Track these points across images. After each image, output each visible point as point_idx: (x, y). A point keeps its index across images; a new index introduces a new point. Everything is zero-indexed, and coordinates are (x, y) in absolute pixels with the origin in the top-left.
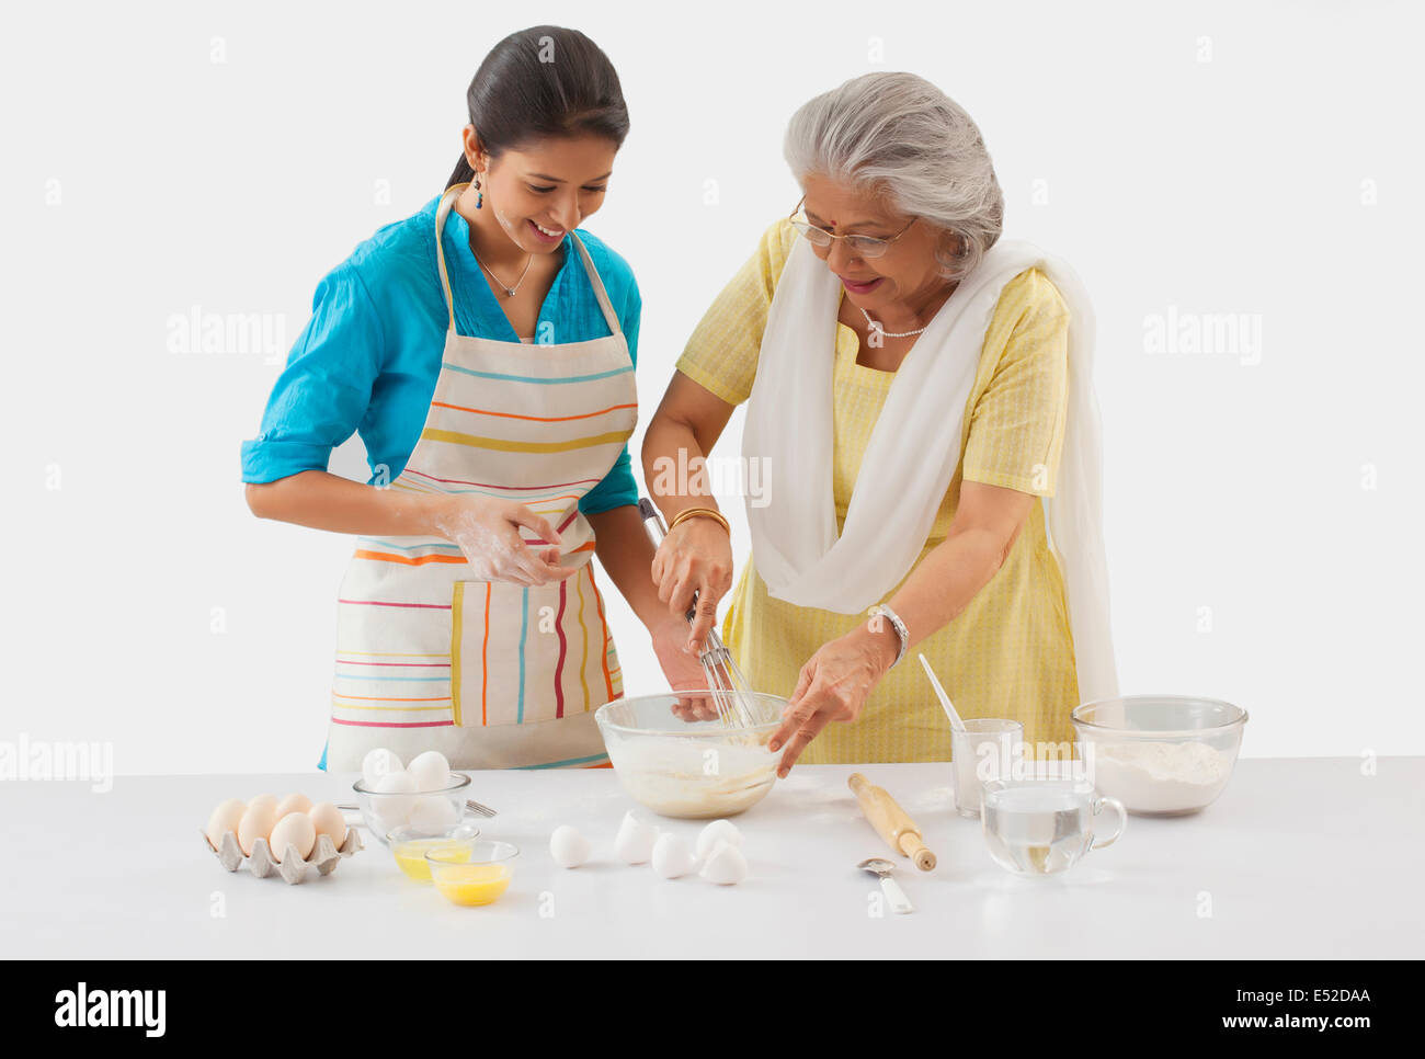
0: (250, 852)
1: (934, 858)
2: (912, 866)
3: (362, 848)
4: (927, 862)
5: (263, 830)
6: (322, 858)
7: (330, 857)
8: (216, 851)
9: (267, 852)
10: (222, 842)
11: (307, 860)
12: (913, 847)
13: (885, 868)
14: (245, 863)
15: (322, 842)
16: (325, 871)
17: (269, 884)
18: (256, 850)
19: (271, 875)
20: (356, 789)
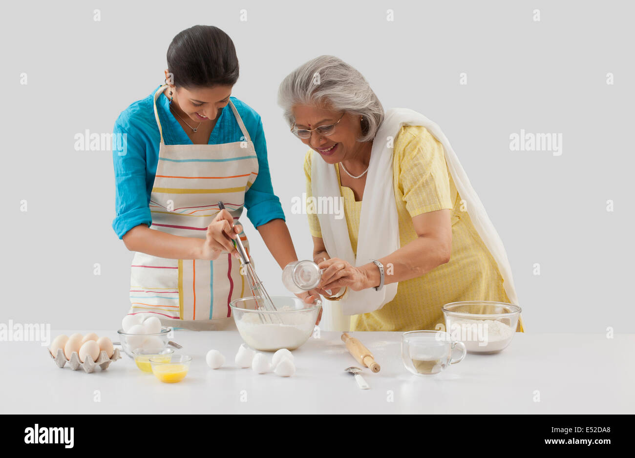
0: (69, 358)
1: (379, 367)
2: (369, 371)
3: (121, 358)
4: (376, 369)
5: (76, 347)
6: (102, 361)
7: (107, 361)
8: (54, 358)
9: (77, 359)
10: (57, 354)
11: (96, 362)
12: (369, 362)
13: (357, 371)
14: (67, 364)
15: (103, 355)
16: (104, 368)
17: (78, 373)
18: (72, 357)
19: (79, 369)
20: (119, 332)
